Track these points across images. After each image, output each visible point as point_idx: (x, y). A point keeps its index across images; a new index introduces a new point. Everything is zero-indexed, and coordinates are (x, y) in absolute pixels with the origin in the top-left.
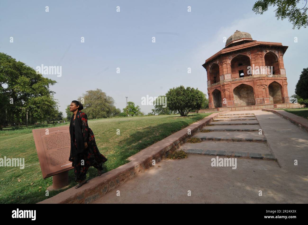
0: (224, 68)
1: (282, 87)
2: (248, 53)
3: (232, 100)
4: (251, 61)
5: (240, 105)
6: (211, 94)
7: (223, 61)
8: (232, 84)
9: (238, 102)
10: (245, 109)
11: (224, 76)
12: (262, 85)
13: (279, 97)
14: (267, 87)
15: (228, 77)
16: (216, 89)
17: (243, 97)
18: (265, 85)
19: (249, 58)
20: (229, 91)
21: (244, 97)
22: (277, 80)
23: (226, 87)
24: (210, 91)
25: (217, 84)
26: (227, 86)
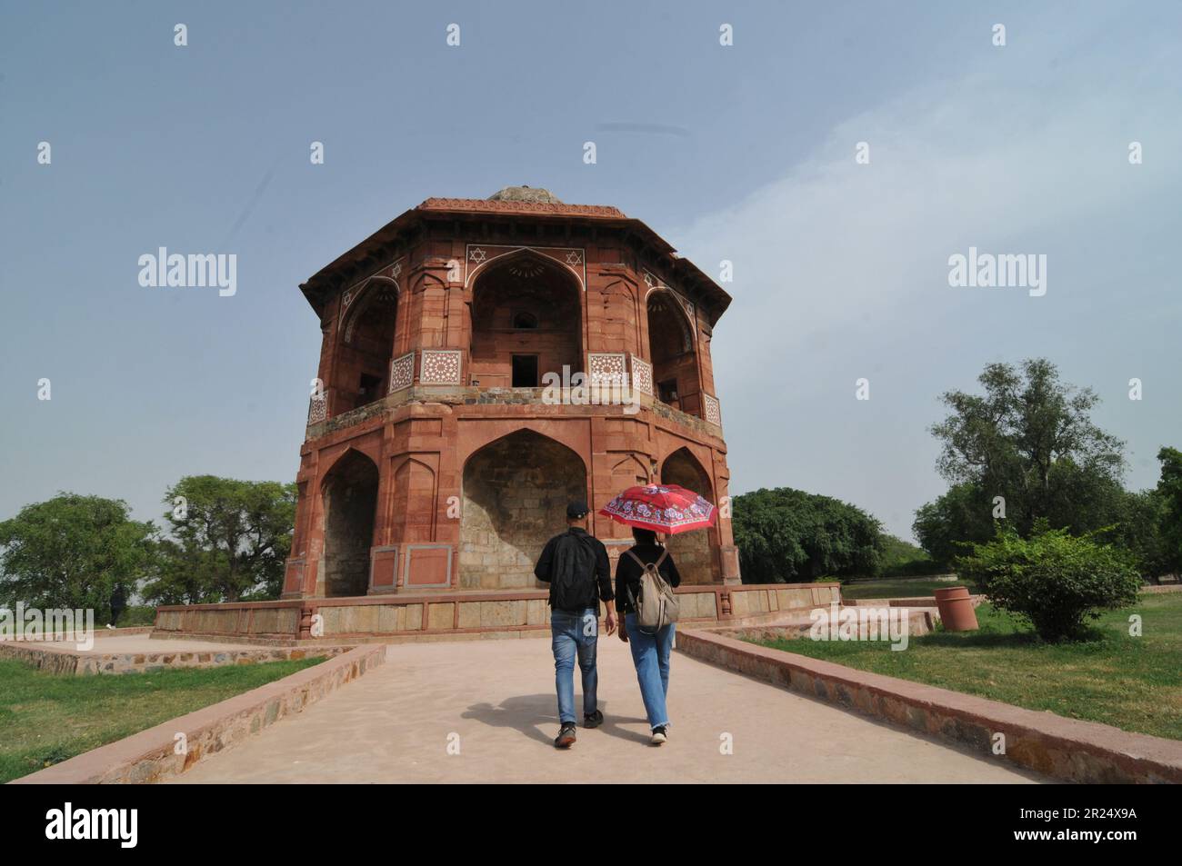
0: (427, 306)
1: (711, 487)
2: (573, 254)
3: (448, 538)
4: (583, 300)
5: (493, 582)
6: (315, 486)
7: (426, 265)
8: (461, 424)
9: (486, 562)
10: (532, 620)
11: (418, 359)
12: (632, 453)
13: (699, 546)
14: (656, 473)
15: (441, 368)
16: (351, 450)
17: (519, 528)
18: (649, 456)
19: (572, 283)
20: (436, 470)
21: (527, 527)
22: (696, 446)
23: (421, 434)
24: (314, 465)
25: (364, 414)
26: (430, 434)
